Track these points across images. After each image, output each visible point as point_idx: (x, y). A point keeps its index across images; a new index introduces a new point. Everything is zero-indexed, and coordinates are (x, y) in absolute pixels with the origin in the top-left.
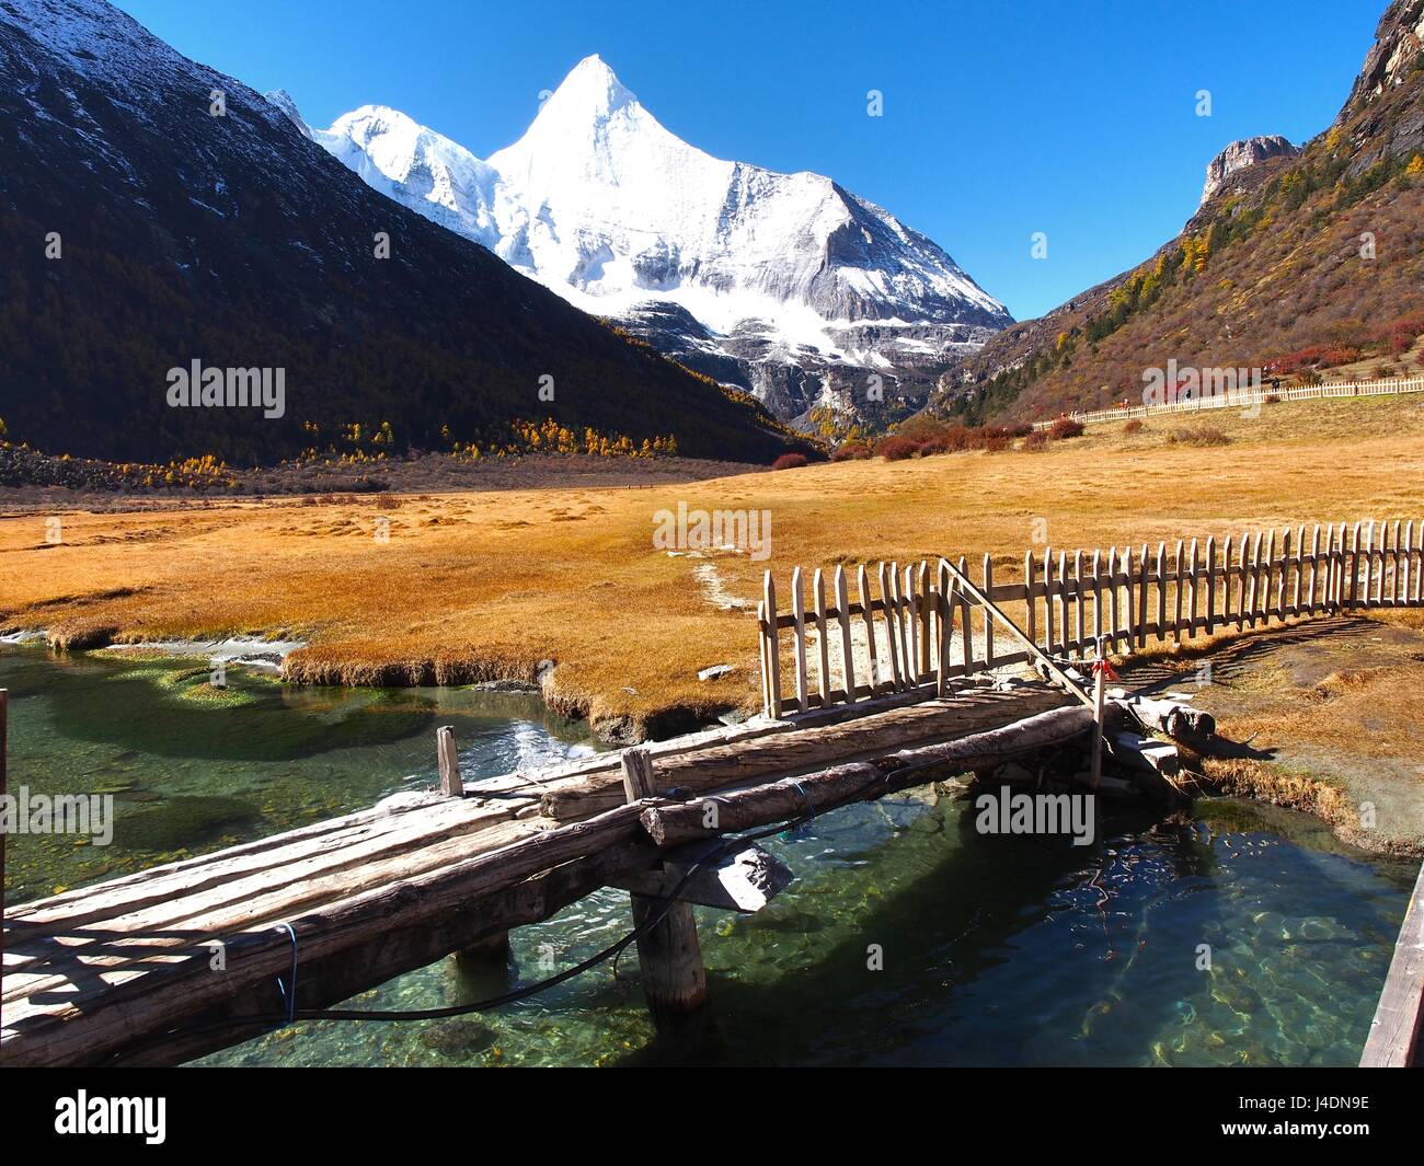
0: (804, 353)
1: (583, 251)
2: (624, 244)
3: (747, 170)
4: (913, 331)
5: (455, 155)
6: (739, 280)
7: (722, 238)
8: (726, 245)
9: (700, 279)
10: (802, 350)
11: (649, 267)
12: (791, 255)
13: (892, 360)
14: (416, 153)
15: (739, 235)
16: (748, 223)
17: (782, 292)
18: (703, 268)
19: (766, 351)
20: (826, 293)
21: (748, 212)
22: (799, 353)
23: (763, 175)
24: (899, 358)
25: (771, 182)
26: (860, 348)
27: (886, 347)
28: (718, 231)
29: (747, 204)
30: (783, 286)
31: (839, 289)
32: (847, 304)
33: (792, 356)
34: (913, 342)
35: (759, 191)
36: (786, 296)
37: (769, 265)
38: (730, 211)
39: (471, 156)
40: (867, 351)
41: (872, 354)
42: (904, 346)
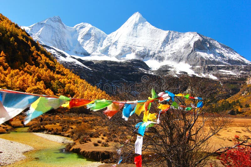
0: (182, 74)
1: (123, 51)
2: (135, 50)
3: (172, 32)
4: (226, 67)
5: (100, 33)
6: (166, 58)
7: (162, 48)
8: (163, 49)
9: (154, 58)
10: (181, 73)
11: (140, 55)
12: (182, 50)
13: (218, 77)
14: (89, 31)
15: (168, 47)
16: (171, 44)
17: (179, 60)
18: (156, 55)
19: (168, 73)
20: (193, 58)
21: (171, 42)
22: (179, 74)
23: (177, 33)
24: (221, 76)
25: (179, 35)
26: (204, 73)
27: (215, 73)
28: (162, 46)
29: (171, 40)
30: (179, 58)
31: (197, 57)
32: (200, 61)
33: (176, 74)
34: (226, 71)
35: (175, 37)
36: (180, 61)
37: (175, 54)
38: (166, 42)
39: (105, 33)
40: (207, 74)
41: (209, 75)
42: (223, 72)
